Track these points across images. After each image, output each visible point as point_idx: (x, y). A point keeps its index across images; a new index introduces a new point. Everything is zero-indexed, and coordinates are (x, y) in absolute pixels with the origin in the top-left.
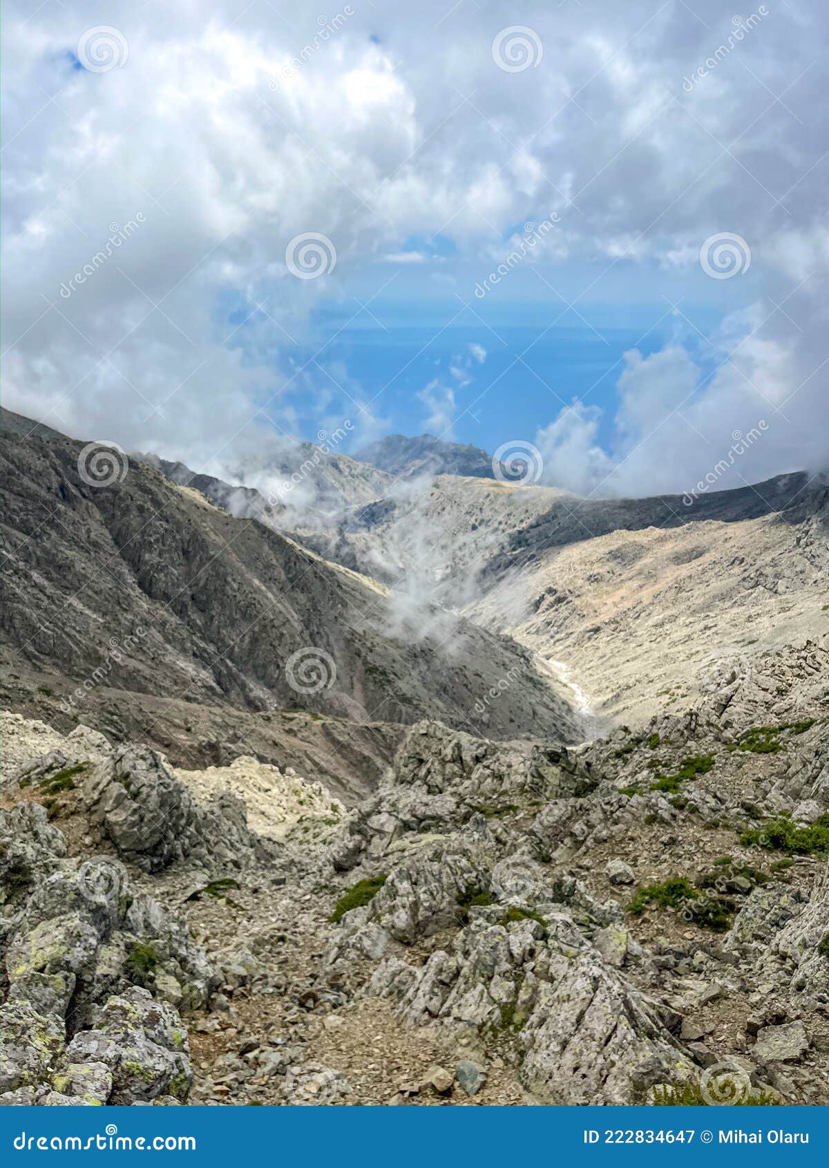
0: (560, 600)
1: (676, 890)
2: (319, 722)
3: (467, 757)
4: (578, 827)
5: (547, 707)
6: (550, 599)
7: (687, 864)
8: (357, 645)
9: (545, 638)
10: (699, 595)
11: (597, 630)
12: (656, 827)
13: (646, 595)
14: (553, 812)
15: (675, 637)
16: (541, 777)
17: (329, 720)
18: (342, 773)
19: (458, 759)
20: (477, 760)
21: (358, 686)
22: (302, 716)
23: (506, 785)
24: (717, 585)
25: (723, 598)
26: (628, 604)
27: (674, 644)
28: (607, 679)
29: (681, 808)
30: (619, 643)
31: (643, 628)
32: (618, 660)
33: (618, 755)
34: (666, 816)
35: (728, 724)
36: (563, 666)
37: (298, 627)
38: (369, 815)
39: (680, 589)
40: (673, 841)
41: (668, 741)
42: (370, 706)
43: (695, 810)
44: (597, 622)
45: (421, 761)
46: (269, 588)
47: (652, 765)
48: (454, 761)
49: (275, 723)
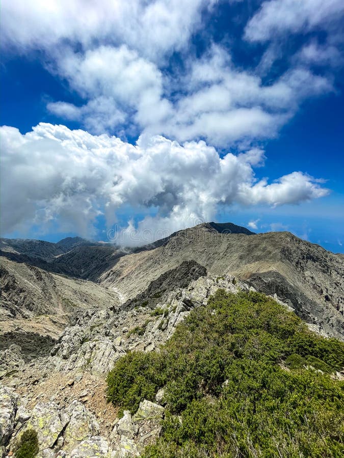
0: (114, 273)
1: (137, 329)
2: (48, 318)
3: (90, 314)
4: (116, 323)
5: (112, 299)
6: (112, 273)
7: (140, 324)
8: (59, 293)
9: (111, 283)
10: (144, 267)
11: (123, 279)
12: (133, 317)
13: (133, 269)
14: (110, 320)
15: (141, 277)
16: (109, 314)
17: (51, 316)
18: (56, 330)
19: (87, 315)
20: (92, 314)
21: (60, 305)
22: (43, 317)
23: (100, 319)
24: (148, 264)
25: (150, 267)
26: (130, 271)
27: (140, 279)
28: (126, 289)
29: (138, 312)
30: (128, 280)
31: (133, 276)
32: (129, 285)
33: (128, 306)
34: (135, 314)
35: (151, 293)
36: (116, 288)
37: (41, 291)
38: (62, 337)
39: (141, 266)
40: (137, 320)
41: (139, 300)
42: (64, 309)
43: (141, 312)
44: (123, 277)
45: (77, 319)
46: (30, 282)
47: (135, 306)
48: (86, 316)
49: (33, 321)
